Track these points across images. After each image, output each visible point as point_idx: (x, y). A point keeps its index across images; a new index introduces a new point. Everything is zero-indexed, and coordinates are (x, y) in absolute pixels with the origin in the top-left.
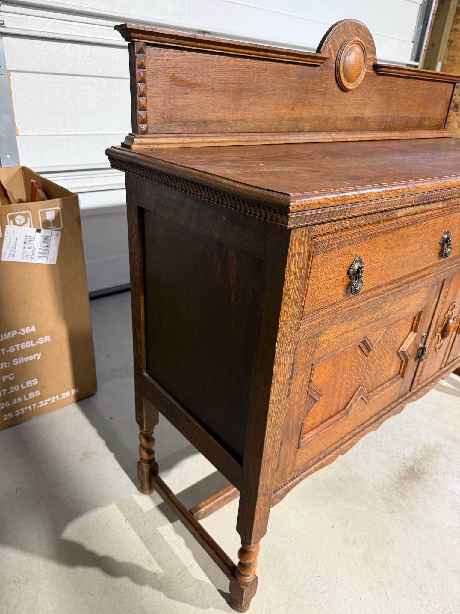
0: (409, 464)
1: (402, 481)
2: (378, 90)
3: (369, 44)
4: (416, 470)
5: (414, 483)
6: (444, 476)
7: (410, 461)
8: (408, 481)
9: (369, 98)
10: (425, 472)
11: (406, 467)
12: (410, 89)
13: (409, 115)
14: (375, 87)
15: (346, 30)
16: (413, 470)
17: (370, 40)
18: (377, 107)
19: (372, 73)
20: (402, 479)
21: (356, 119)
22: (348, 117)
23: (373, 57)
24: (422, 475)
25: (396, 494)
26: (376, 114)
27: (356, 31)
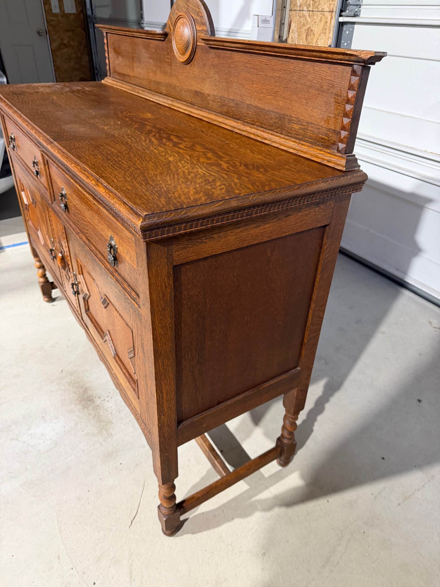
0: (98, 402)
1: (83, 389)
2: (214, 66)
3: (198, 15)
4: (89, 403)
5: (78, 396)
6: (74, 420)
7: (100, 403)
8: (82, 392)
9: (206, 73)
10: (84, 408)
11: (95, 397)
12: (253, 68)
13: (259, 105)
14: (210, 62)
15: (178, 6)
16: (90, 401)
17: (199, 11)
18: (216, 85)
19: (205, 46)
20: (86, 390)
21: (197, 93)
22: (190, 90)
23: (203, 29)
24: (83, 405)
25: (74, 380)
26: (215, 93)
27: (185, 5)
